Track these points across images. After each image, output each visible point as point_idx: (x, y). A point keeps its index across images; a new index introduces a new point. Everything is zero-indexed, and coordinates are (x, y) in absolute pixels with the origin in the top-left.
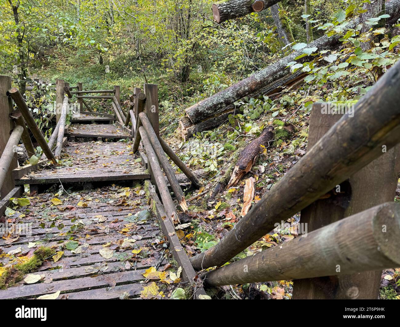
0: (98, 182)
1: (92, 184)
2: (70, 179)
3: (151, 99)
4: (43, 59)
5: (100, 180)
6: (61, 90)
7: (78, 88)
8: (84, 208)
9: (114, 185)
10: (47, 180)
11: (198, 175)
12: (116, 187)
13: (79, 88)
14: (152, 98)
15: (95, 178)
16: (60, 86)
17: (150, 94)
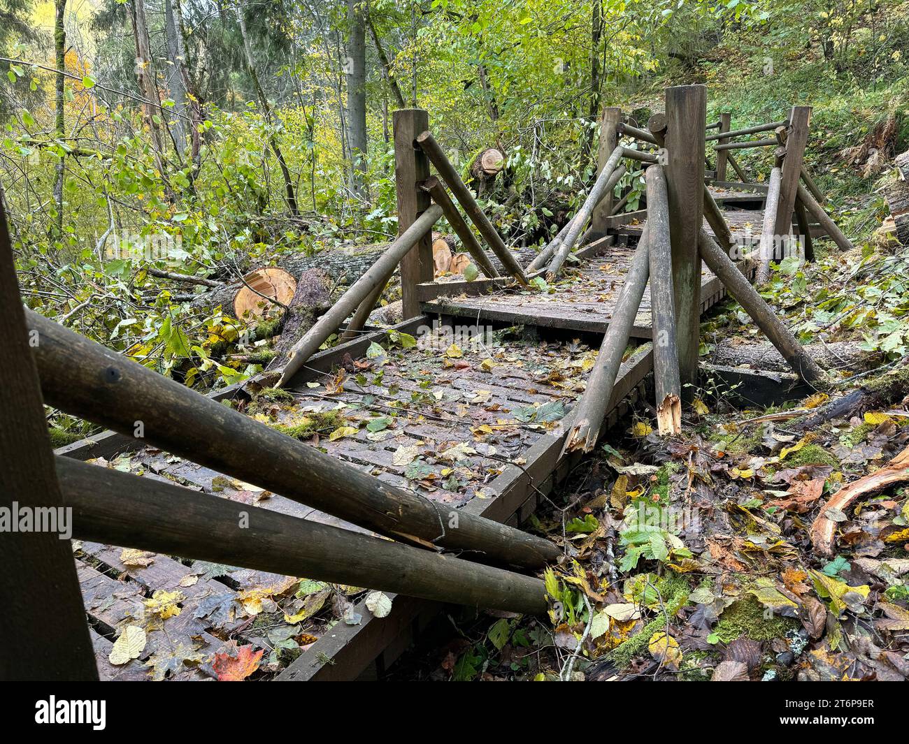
0: (545, 327)
1: (538, 331)
2: (498, 313)
3: (678, 127)
4: (697, 70)
5: (549, 324)
6: (610, 131)
7: (720, 125)
8: (485, 372)
9: (577, 342)
10: (463, 309)
11: (836, 358)
12: (579, 346)
13: (723, 127)
14: (681, 123)
15: (542, 318)
16: (608, 123)
17: (677, 113)
